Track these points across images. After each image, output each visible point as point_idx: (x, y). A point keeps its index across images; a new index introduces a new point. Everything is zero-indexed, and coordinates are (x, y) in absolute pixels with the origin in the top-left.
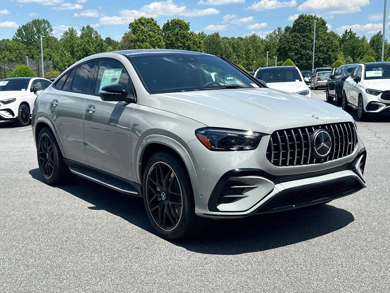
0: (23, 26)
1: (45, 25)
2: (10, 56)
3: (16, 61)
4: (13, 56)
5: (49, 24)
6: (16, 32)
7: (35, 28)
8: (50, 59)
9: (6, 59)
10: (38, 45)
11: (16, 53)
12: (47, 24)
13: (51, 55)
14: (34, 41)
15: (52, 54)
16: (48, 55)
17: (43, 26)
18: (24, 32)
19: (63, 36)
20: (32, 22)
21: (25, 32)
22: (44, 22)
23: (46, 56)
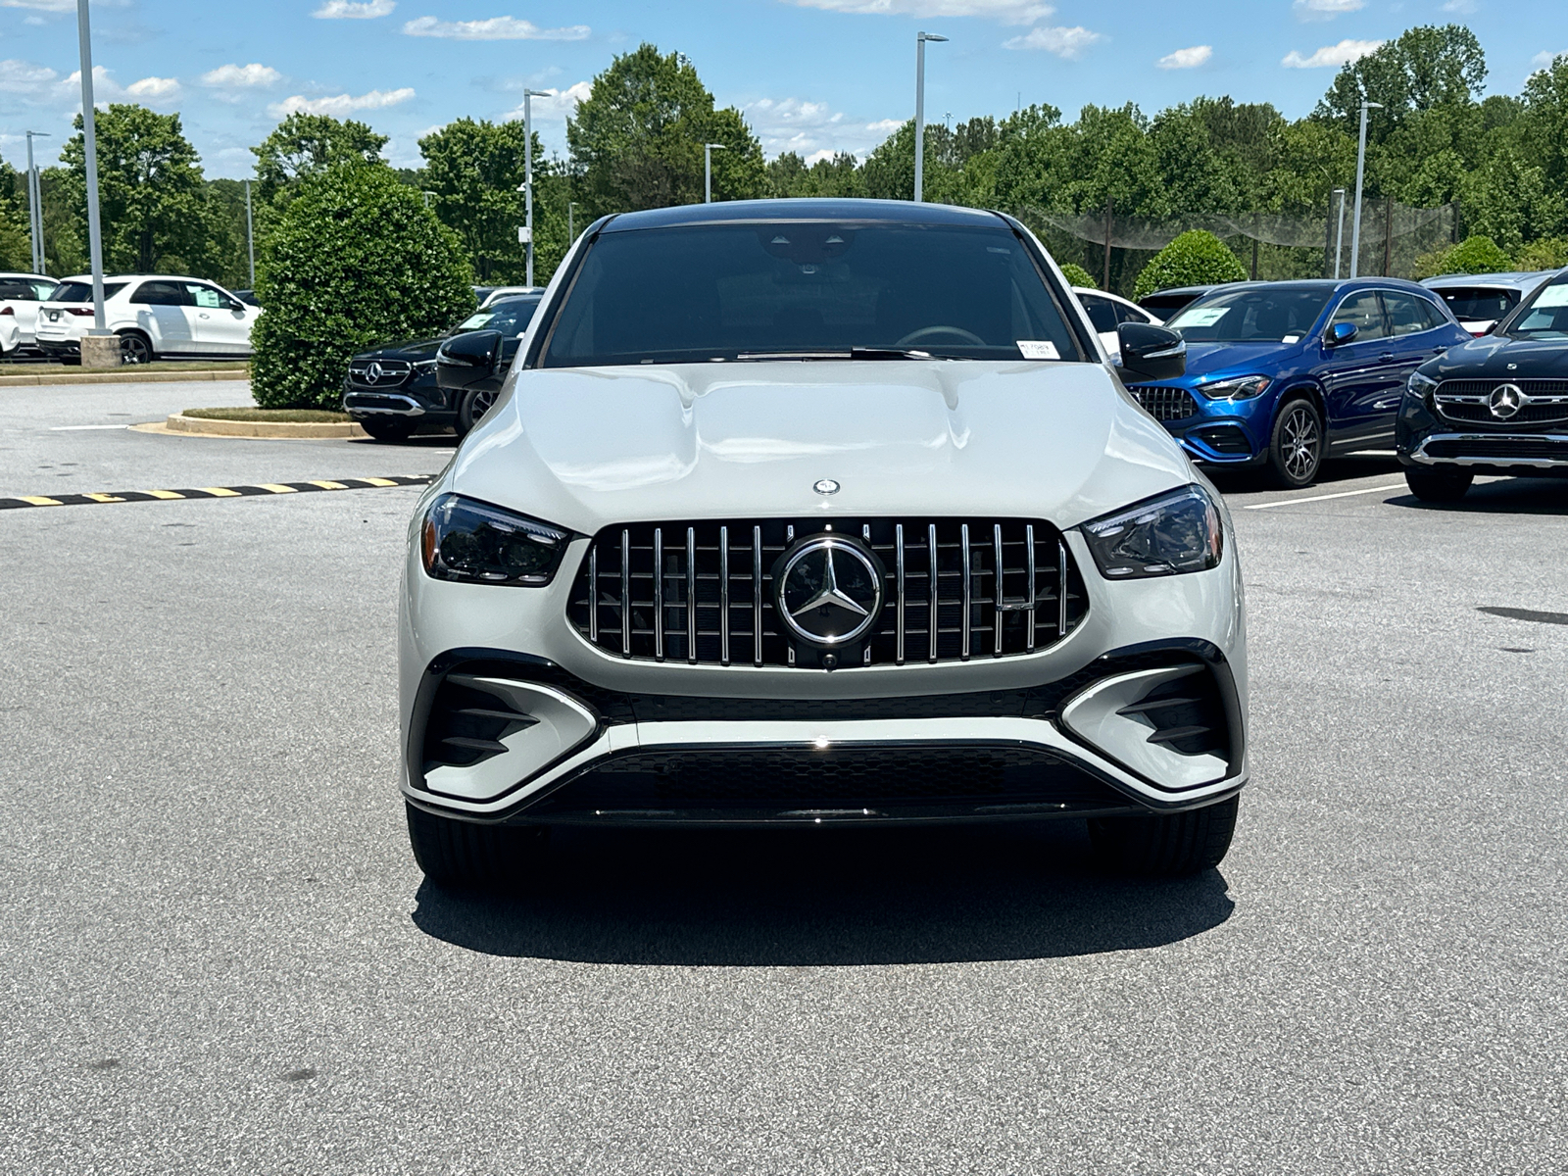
0: (1363, 61)
1: (1454, 51)
2: (1292, 187)
3: (1314, 207)
4: (1306, 187)
5: (1474, 45)
6: (1331, 89)
7: (1411, 67)
8: (1447, 197)
9: (1277, 200)
10: (1414, 138)
11: (1318, 177)
12: (1463, 48)
13: (1455, 179)
14: (1401, 119)
15: (1460, 176)
16: (1438, 180)
17: (1446, 57)
18: (1362, 88)
19: (1525, 94)
20: (1401, 40)
21: (1365, 84)
22: (1451, 39)
23: (1432, 185)
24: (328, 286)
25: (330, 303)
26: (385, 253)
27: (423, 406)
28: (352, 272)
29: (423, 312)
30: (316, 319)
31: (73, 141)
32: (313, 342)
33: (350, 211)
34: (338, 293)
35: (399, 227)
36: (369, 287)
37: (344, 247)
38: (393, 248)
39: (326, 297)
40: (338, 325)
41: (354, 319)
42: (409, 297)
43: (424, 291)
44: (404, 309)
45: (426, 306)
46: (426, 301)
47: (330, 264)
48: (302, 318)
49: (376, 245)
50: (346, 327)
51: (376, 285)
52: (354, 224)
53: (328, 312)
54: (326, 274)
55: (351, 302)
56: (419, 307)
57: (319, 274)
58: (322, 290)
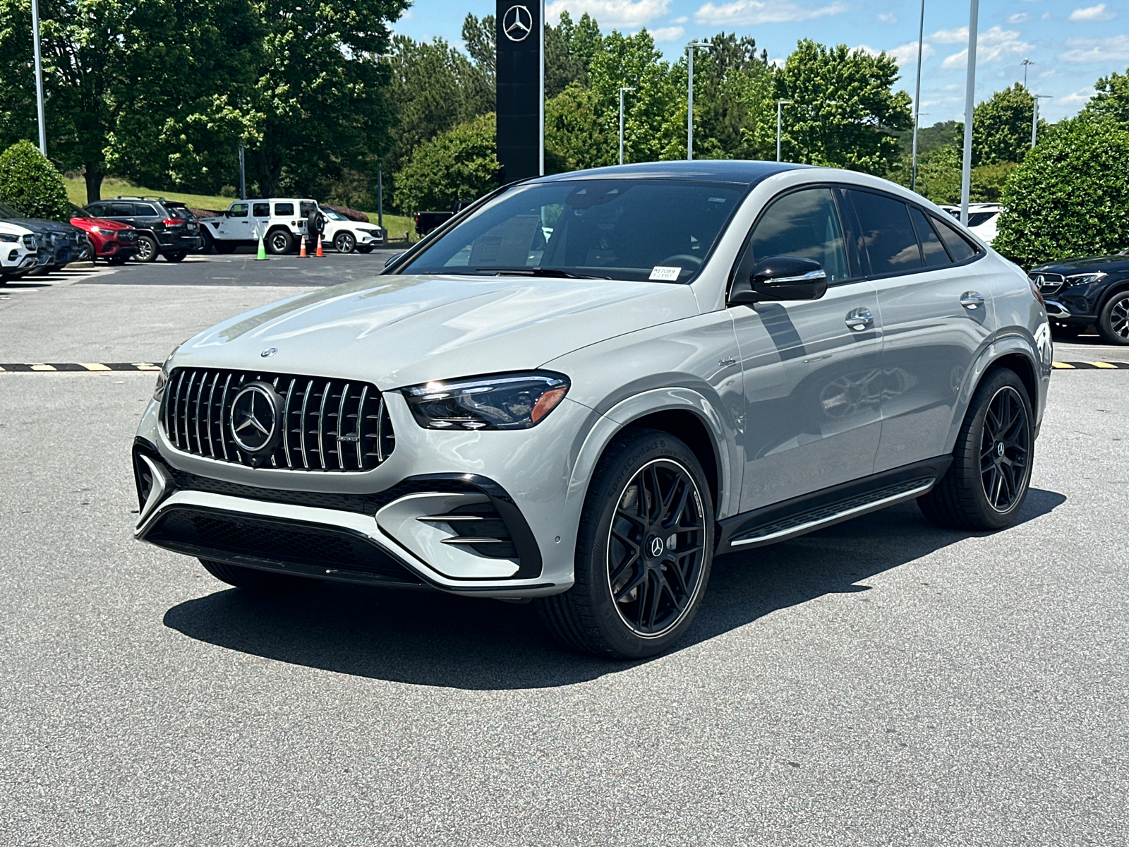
24: (1040, 215)
25: (1040, 228)
26: (1090, 188)
27: (1070, 311)
28: (1060, 203)
29: (1116, 236)
30: (1028, 240)
31: (1093, 99)
32: (1023, 259)
33: (1067, 155)
34: (1046, 220)
35: (1105, 167)
36: (1072, 216)
37: (1057, 184)
38: (1096, 184)
39: (1038, 223)
40: (1044, 246)
41: (1057, 241)
42: (1106, 223)
43: (1119, 218)
44: (1100, 232)
45: (1120, 231)
46: (1120, 226)
47: (1043, 197)
48: (1018, 239)
49: (1083, 182)
50: (1049, 247)
51: (1078, 213)
52: (1068, 165)
53: (1037, 235)
54: (1039, 205)
55: (1055, 227)
56: (1115, 231)
57: (1035, 205)
58: (1035, 218)
